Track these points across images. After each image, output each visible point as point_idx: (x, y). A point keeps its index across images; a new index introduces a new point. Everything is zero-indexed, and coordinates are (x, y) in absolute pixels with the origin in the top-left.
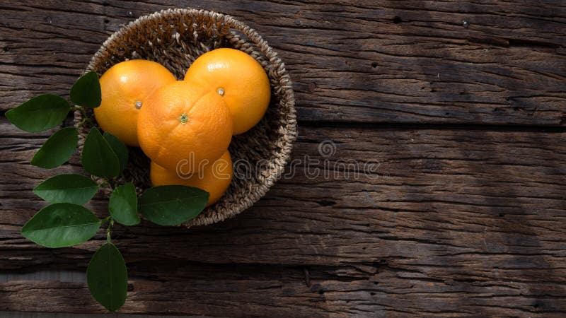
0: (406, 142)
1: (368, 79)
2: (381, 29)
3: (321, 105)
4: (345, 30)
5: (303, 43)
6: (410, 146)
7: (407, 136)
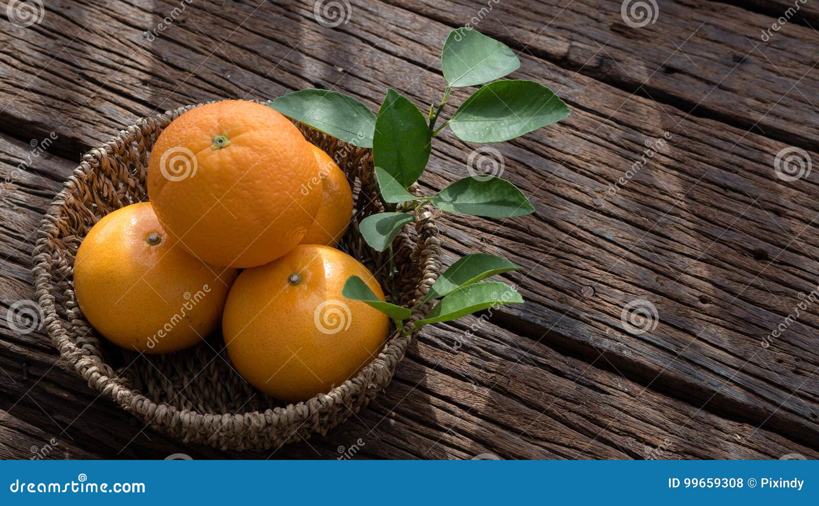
0: (726, 436)
1: (687, 316)
2: (730, 258)
3: (593, 322)
4: (669, 238)
5: (596, 231)
6: (732, 445)
7: (729, 428)
